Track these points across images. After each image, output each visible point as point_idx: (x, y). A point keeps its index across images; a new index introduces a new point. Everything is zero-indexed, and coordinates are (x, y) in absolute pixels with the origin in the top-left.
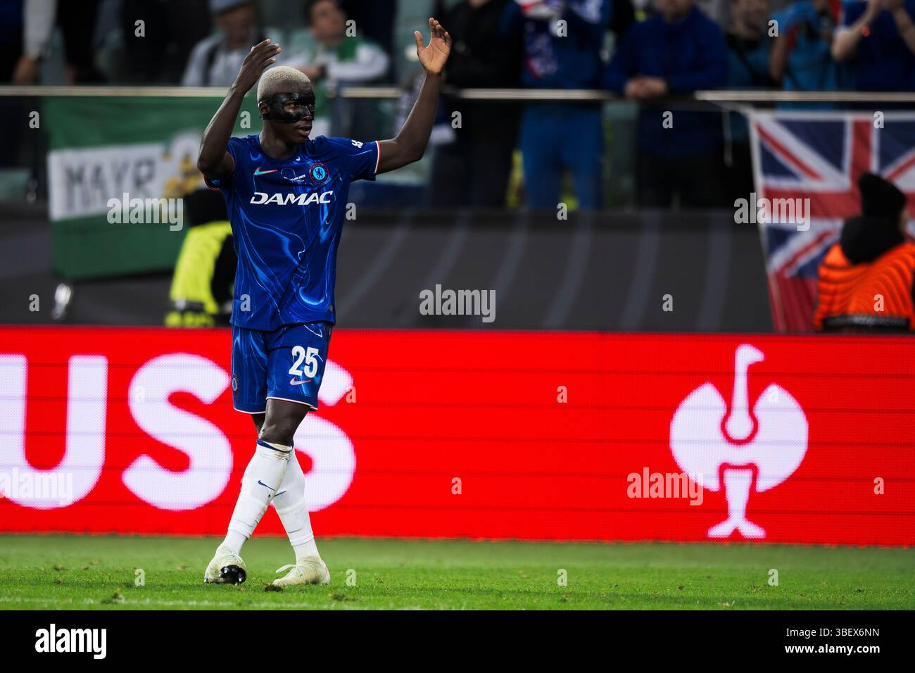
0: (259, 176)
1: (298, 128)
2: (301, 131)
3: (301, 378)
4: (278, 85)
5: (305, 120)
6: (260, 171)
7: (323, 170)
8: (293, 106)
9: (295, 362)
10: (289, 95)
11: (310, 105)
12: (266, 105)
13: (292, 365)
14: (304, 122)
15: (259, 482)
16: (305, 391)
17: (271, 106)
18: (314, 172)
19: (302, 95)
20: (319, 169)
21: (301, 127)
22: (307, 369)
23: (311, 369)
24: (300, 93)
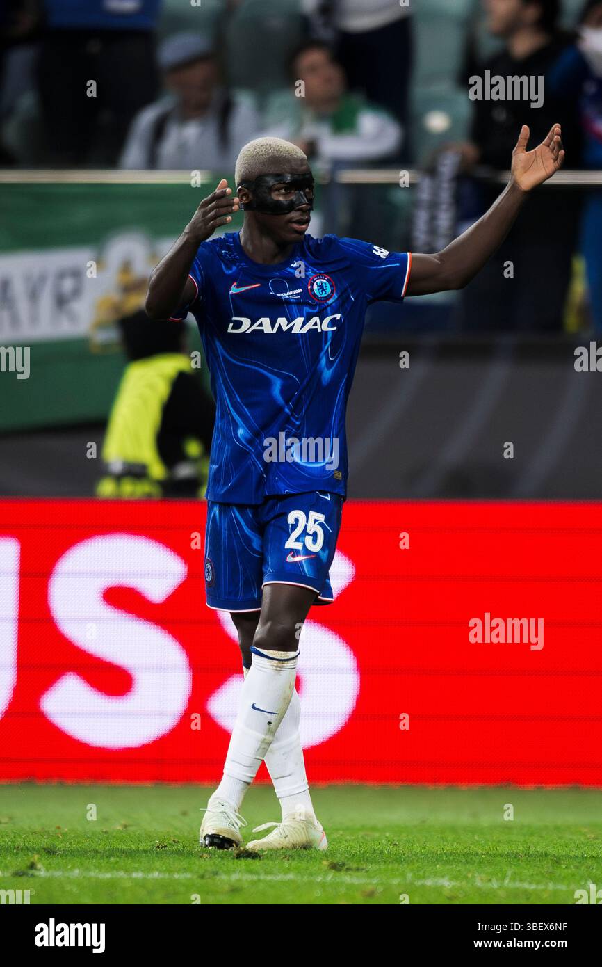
0: (236, 295)
1: (290, 221)
2: (296, 226)
3: (301, 552)
4: (263, 163)
5: (301, 210)
6: (238, 287)
7: (327, 284)
8: (283, 191)
10: (278, 176)
11: (307, 190)
12: (247, 190)
13: (288, 536)
14: (298, 213)
15: (253, 706)
17: (254, 192)
18: (315, 286)
19: (296, 176)
20: (321, 283)
21: (294, 220)
22: (308, 540)
24: (292, 174)
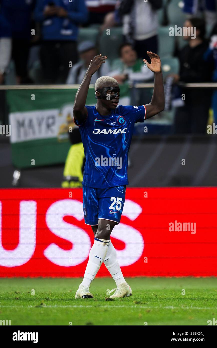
0: (96, 122)
3: (114, 210)
5: (116, 99)
6: (97, 119)
7: (123, 119)
8: (110, 93)
9: (112, 204)
10: (109, 88)
11: (118, 92)
12: (98, 92)
13: (110, 205)
15: (96, 256)
16: (116, 216)
17: (101, 93)
18: (119, 120)
20: (121, 119)
21: (114, 102)
22: (117, 207)
24: (113, 87)
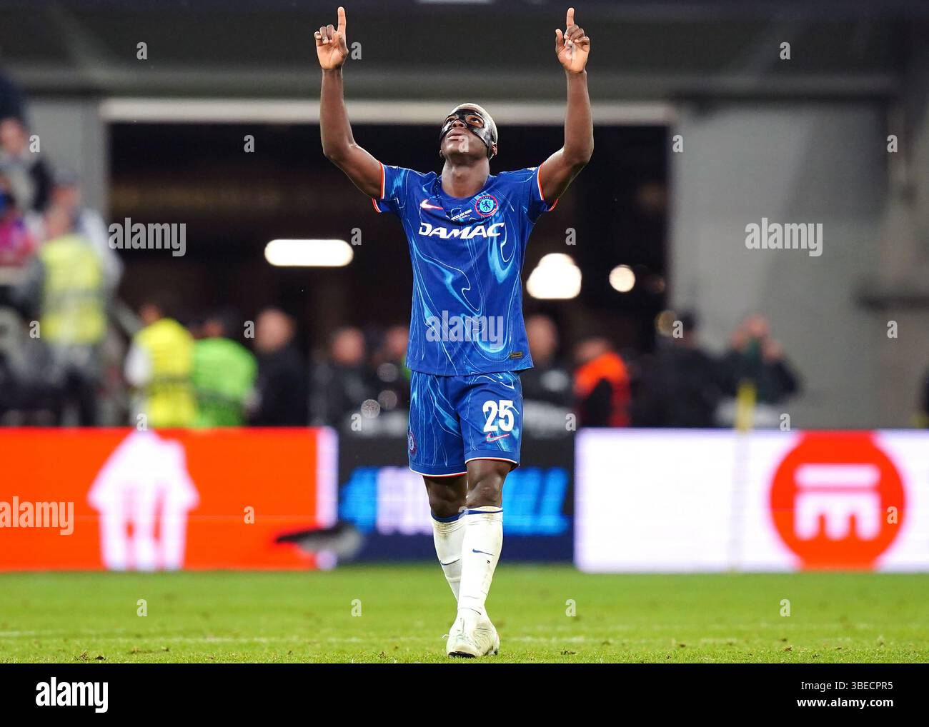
7: (491, 202)
13: (485, 420)
15: (474, 551)
16: (505, 448)
18: (481, 204)
20: (486, 202)
23: (507, 422)
